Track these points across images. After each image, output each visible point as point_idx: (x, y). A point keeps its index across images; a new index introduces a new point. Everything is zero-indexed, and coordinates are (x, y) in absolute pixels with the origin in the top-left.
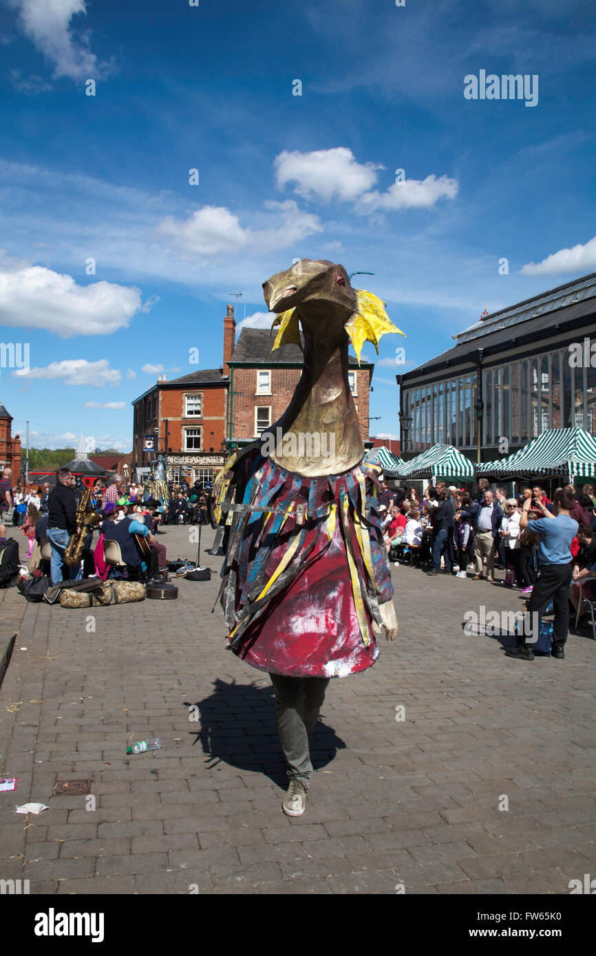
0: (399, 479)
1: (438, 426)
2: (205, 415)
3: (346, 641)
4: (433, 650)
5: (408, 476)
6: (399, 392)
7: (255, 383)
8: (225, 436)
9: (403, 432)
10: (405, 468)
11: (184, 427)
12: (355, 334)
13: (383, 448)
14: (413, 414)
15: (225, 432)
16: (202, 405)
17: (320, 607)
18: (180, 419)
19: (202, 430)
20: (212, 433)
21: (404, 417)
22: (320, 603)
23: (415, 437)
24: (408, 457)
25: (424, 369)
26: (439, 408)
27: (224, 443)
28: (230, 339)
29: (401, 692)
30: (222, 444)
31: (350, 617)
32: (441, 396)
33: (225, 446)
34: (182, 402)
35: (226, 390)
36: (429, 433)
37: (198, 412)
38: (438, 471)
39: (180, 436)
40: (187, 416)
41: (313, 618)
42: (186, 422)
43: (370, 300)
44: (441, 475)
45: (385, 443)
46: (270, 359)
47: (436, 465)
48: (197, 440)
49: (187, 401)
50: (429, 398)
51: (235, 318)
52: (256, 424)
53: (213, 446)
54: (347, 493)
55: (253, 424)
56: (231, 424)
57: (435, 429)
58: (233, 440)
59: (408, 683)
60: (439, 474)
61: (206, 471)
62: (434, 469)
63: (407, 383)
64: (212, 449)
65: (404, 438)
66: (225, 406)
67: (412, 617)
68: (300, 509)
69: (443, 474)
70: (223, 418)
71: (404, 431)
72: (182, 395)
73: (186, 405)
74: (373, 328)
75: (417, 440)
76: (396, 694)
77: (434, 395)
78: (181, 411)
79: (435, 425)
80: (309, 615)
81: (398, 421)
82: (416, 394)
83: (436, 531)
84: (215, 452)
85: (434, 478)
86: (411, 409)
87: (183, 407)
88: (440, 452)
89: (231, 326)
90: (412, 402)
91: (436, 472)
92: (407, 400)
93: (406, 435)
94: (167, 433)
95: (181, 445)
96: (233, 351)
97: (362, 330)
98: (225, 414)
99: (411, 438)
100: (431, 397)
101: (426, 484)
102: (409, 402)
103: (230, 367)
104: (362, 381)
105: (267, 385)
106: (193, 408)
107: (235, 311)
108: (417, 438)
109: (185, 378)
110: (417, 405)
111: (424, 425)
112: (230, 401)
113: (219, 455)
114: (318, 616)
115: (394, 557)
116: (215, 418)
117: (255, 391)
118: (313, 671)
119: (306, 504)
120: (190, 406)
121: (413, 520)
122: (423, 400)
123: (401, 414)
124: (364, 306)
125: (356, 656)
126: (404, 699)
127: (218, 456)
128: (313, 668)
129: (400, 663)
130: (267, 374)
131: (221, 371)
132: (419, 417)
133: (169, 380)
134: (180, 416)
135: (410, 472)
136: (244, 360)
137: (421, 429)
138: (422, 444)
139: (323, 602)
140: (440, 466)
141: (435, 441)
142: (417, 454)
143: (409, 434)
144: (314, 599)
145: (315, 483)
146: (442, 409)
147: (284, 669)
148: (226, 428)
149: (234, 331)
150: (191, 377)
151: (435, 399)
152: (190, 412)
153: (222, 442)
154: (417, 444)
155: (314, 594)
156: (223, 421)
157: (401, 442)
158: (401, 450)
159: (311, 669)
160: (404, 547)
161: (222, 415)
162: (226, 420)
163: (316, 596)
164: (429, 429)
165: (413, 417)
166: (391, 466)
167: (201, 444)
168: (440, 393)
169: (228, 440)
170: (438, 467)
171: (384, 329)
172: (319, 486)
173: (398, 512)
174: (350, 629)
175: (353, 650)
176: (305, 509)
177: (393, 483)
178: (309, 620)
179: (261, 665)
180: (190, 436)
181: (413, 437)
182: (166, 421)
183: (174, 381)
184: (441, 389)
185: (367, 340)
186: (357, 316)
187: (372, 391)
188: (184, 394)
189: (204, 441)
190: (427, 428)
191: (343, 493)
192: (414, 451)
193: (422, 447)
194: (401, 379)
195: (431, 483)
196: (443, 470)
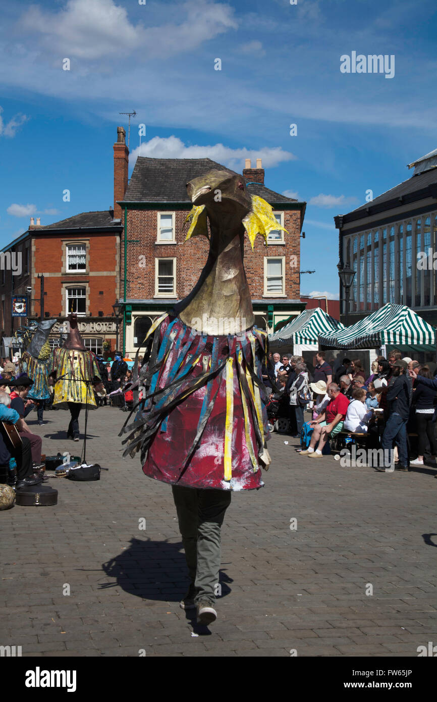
0: (339, 349)
1: (389, 281)
2: (91, 270)
3: (239, 465)
4: (385, 569)
5: (350, 346)
6: (338, 239)
7: (155, 228)
8: (118, 297)
9: (344, 289)
10: (346, 335)
11: (65, 285)
12: (250, 228)
13: (318, 309)
14: (356, 266)
15: (117, 291)
16: (88, 257)
17: (219, 436)
18: (59, 275)
19: (88, 289)
20: (101, 293)
21: (345, 270)
22: (219, 433)
23: (359, 296)
24: (349, 321)
25: (369, 208)
26: (389, 258)
27: (117, 305)
28: (122, 172)
29: (344, 625)
30: (114, 307)
31: (242, 447)
32: (393, 243)
33: (117, 309)
34: (62, 254)
35: (118, 238)
36: (376, 290)
37: (82, 266)
38: (389, 339)
39: (60, 297)
40: (68, 271)
41: (213, 445)
42: (67, 278)
43: (261, 204)
44: (392, 343)
45: (321, 303)
46: (174, 197)
47: (385, 331)
48: (82, 302)
49: (68, 252)
50: (376, 245)
51: (128, 145)
52: (157, 281)
53: (101, 309)
54: (242, 349)
55: (154, 280)
56: (124, 281)
57: (385, 284)
58: (128, 301)
59: (354, 613)
60: (389, 342)
61: (94, 340)
62: (383, 336)
63: (348, 226)
64: (101, 314)
65: (344, 297)
66: (117, 258)
67: (358, 526)
68: (205, 360)
69: (395, 342)
70: (114, 274)
71: (345, 287)
72: (62, 244)
73: (67, 258)
74: (264, 225)
75: (362, 300)
76: (339, 628)
77: (384, 242)
78: (61, 264)
79: (385, 280)
80: (211, 442)
81: (338, 274)
82: (359, 241)
83: (386, 415)
84: (105, 316)
85: (383, 347)
86: (354, 260)
87: (62, 260)
88: (391, 314)
89: (123, 155)
90: (355, 250)
91: (386, 340)
92: (348, 248)
93: (348, 293)
94: (43, 293)
95: (61, 308)
96: (126, 188)
97: (255, 226)
98: (117, 269)
99: (354, 297)
100: (380, 244)
101: (373, 355)
102: (351, 251)
103: (123, 208)
104: (291, 225)
105: (171, 231)
106: (76, 261)
107: (128, 135)
108: (362, 296)
109: (64, 223)
110: (362, 255)
111: (370, 280)
112: (123, 252)
113: (110, 320)
114: (218, 443)
115: (333, 448)
116: (105, 274)
117: (155, 239)
118: (213, 484)
119: (210, 356)
120: (71, 259)
121: (357, 401)
122: (369, 248)
123: (341, 266)
124: (257, 208)
125: (247, 478)
126: (349, 635)
127: (109, 322)
128: (213, 482)
129: (343, 585)
130: (170, 217)
131: (112, 213)
132: (362, 270)
133: (43, 225)
134: (60, 271)
135: (353, 339)
136: (140, 199)
137: (367, 284)
138: (368, 304)
139: (221, 433)
140: (391, 331)
141: (385, 301)
142: (361, 317)
143: (351, 292)
144: (214, 430)
145: (217, 340)
146: (393, 258)
147: (191, 482)
148: (118, 286)
149: (127, 162)
150: (72, 221)
151: (385, 247)
152: (73, 267)
153: (114, 303)
154: (361, 303)
155: (214, 426)
156: (116, 277)
157: (341, 301)
158: (341, 312)
159: (212, 483)
160: (346, 436)
161: (114, 270)
162: (118, 276)
163: (217, 427)
164: (376, 285)
165: (356, 270)
166: (329, 332)
167: (87, 307)
168: (391, 238)
169: (121, 301)
170: (388, 333)
171: (271, 226)
172: (220, 343)
173: (338, 390)
174: (242, 456)
175: (244, 473)
176: (209, 360)
177: (331, 354)
178: (210, 446)
179: (171, 480)
180: (72, 297)
181: (356, 295)
182: (42, 278)
183: (50, 226)
184: (393, 234)
185: (259, 233)
186: (252, 214)
187: (304, 237)
188: (65, 243)
189: (91, 303)
190: (374, 283)
191: (239, 349)
192: (357, 312)
193: (368, 308)
194: (340, 222)
195: (379, 353)
196: (395, 337)
